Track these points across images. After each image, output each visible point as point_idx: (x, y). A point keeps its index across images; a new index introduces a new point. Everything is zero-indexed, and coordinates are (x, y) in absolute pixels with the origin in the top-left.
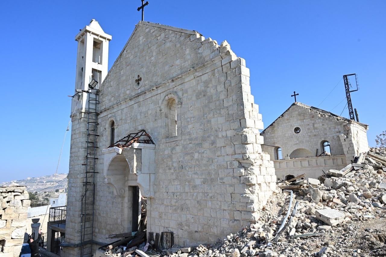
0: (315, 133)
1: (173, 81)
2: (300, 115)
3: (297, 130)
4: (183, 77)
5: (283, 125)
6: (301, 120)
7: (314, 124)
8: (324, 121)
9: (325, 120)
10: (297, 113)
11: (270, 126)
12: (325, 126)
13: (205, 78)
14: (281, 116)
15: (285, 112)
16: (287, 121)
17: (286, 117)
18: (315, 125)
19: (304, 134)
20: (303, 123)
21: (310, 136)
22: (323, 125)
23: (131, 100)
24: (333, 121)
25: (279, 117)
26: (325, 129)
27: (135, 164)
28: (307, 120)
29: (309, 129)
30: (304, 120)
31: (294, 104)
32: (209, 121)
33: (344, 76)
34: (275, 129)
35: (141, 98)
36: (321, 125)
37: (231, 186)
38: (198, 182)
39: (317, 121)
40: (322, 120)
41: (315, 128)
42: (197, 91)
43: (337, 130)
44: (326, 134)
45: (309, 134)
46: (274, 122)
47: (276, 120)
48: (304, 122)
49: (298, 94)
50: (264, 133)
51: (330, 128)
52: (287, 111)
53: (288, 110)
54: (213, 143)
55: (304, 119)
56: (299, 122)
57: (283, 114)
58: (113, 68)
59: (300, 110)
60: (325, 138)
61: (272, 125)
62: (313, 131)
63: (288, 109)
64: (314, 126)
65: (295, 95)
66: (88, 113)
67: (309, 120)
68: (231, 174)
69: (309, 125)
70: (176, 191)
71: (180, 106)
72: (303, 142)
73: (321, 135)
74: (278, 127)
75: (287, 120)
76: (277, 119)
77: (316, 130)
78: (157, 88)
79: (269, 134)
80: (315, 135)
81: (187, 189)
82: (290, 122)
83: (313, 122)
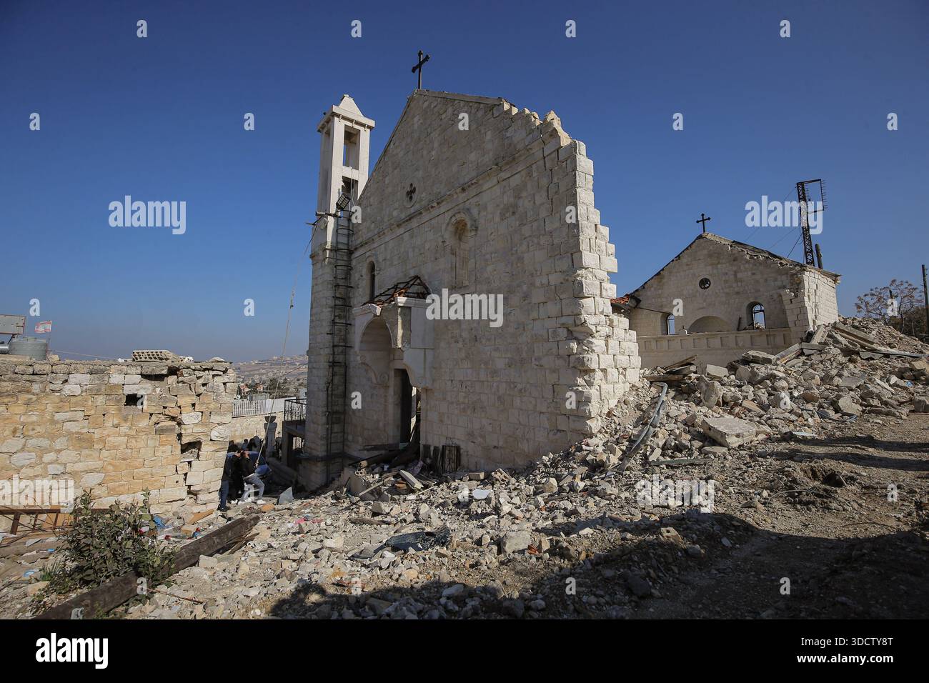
0: (736, 290)
1: (463, 190)
2: (710, 256)
3: (704, 283)
4: (481, 182)
5: (678, 274)
6: (712, 264)
7: (736, 273)
8: (755, 267)
9: (758, 265)
10: (705, 252)
11: (655, 275)
12: (758, 277)
13: (515, 181)
14: (676, 257)
15: (683, 251)
16: (685, 268)
17: (684, 260)
18: (739, 275)
19: (717, 291)
20: (715, 271)
21: (727, 294)
22: (753, 274)
23: (399, 226)
24: (772, 266)
25: (673, 261)
26: (757, 282)
27: (400, 332)
28: (724, 266)
29: (726, 281)
30: (719, 266)
31: (700, 237)
32: (520, 259)
33: (798, 184)
34: (665, 280)
35: (414, 223)
36: (750, 273)
37: (554, 371)
38: (500, 363)
39: (742, 267)
40: (751, 266)
41: (737, 280)
42: (502, 206)
43: (779, 283)
44: (759, 291)
45: (727, 290)
46: (663, 270)
47: (668, 265)
48: (717, 269)
49: (709, 219)
50: (644, 288)
51: (766, 280)
52: (687, 249)
53: (689, 248)
54: (526, 297)
55: (719, 263)
56: (709, 268)
57: (681, 255)
58: (374, 174)
59: (711, 248)
60: (756, 298)
61: (658, 274)
62: (734, 285)
63: (690, 246)
64: (736, 276)
65: (703, 220)
66: (336, 251)
67: (728, 264)
68: (554, 350)
69: (727, 273)
70: (465, 379)
71: (473, 233)
72: (715, 305)
73: (749, 292)
74: (670, 279)
75: (687, 265)
77: (739, 284)
78: (438, 203)
79: (652, 289)
80: (738, 293)
81: (482, 377)
82: (691, 269)
83: (734, 269)
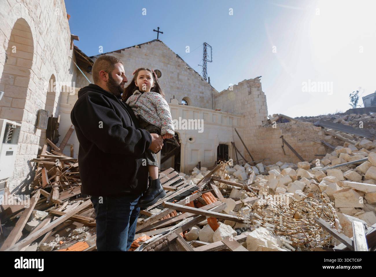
0: (178, 86)
2: (164, 56)
3: (158, 73)
5: (137, 59)
6: (164, 63)
7: (178, 74)
10: (160, 52)
11: (114, 52)
12: (191, 82)
14: (138, 45)
15: (144, 44)
17: (144, 50)
18: (180, 77)
19: (166, 83)
20: (165, 68)
21: (172, 87)
22: (188, 79)
25: (134, 47)
26: (190, 85)
28: (172, 67)
29: (172, 78)
30: (169, 65)
33: (204, 43)
34: (124, 59)
36: (186, 78)
39: (183, 72)
40: (188, 73)
41: (179, 80)
43: (201, 90)
44: (190, 91)
45: (171, 84)
46: (124, 50)
47: (128, 48)
49: (162, 33)
51: (195, 86)
52: (147, 43)
53: (149, 43)
55: (168, 64)
56: (162, 64)
57: (141, 46)
59: (164, 51)
61: (119, 52)
62: (177, 82)
65: (158, 32)
67: (174, 67)
69: (173, 73)
73: (185, 90)
74: (130, 60)
75: (146, 55)
76: (130, 47)
77: (180, 82)
80: (178, 88)
82: (148, 59)
83: (178, 71)
